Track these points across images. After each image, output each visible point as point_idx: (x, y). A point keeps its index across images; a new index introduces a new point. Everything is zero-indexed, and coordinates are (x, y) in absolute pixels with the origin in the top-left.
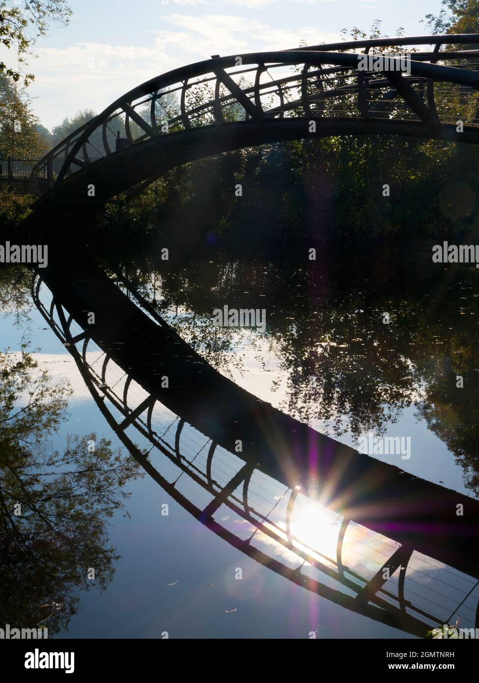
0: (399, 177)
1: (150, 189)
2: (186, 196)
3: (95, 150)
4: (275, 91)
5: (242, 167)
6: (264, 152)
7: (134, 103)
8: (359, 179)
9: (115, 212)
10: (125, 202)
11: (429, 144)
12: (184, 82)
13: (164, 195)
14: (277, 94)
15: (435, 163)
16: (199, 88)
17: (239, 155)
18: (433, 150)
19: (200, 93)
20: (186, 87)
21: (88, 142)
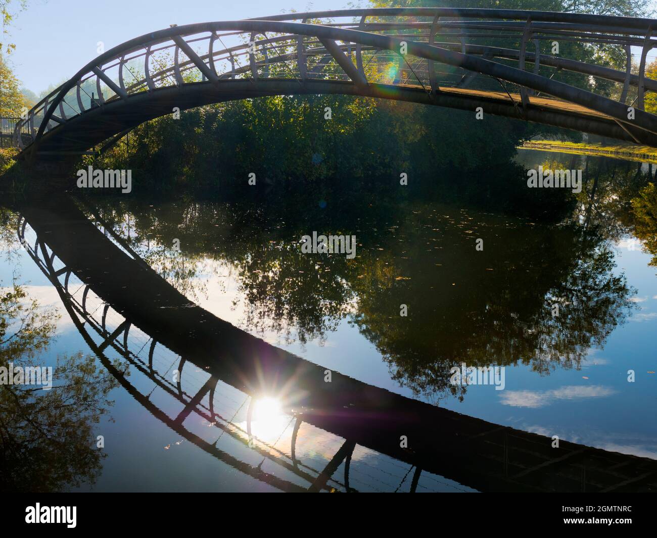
0: (332, 131)
1: (122, 142)
2: (154, 148)
3: (71, 108)
4: (227, 58)
5: (201, 123)
6: (219, 110)
7: (104, 67)
8: (300, 132)
9: (91, 162)
10: (100, 153)
11: (355, 104)
12: (147, 48)
13: (134, 147)
14: (228, 60)
15: (360, 119)
16: (162, 57)
17: (198, 113)
18: (359, 109)
19: (164, 61)
20: (149, 53)
21: (64, 101)
